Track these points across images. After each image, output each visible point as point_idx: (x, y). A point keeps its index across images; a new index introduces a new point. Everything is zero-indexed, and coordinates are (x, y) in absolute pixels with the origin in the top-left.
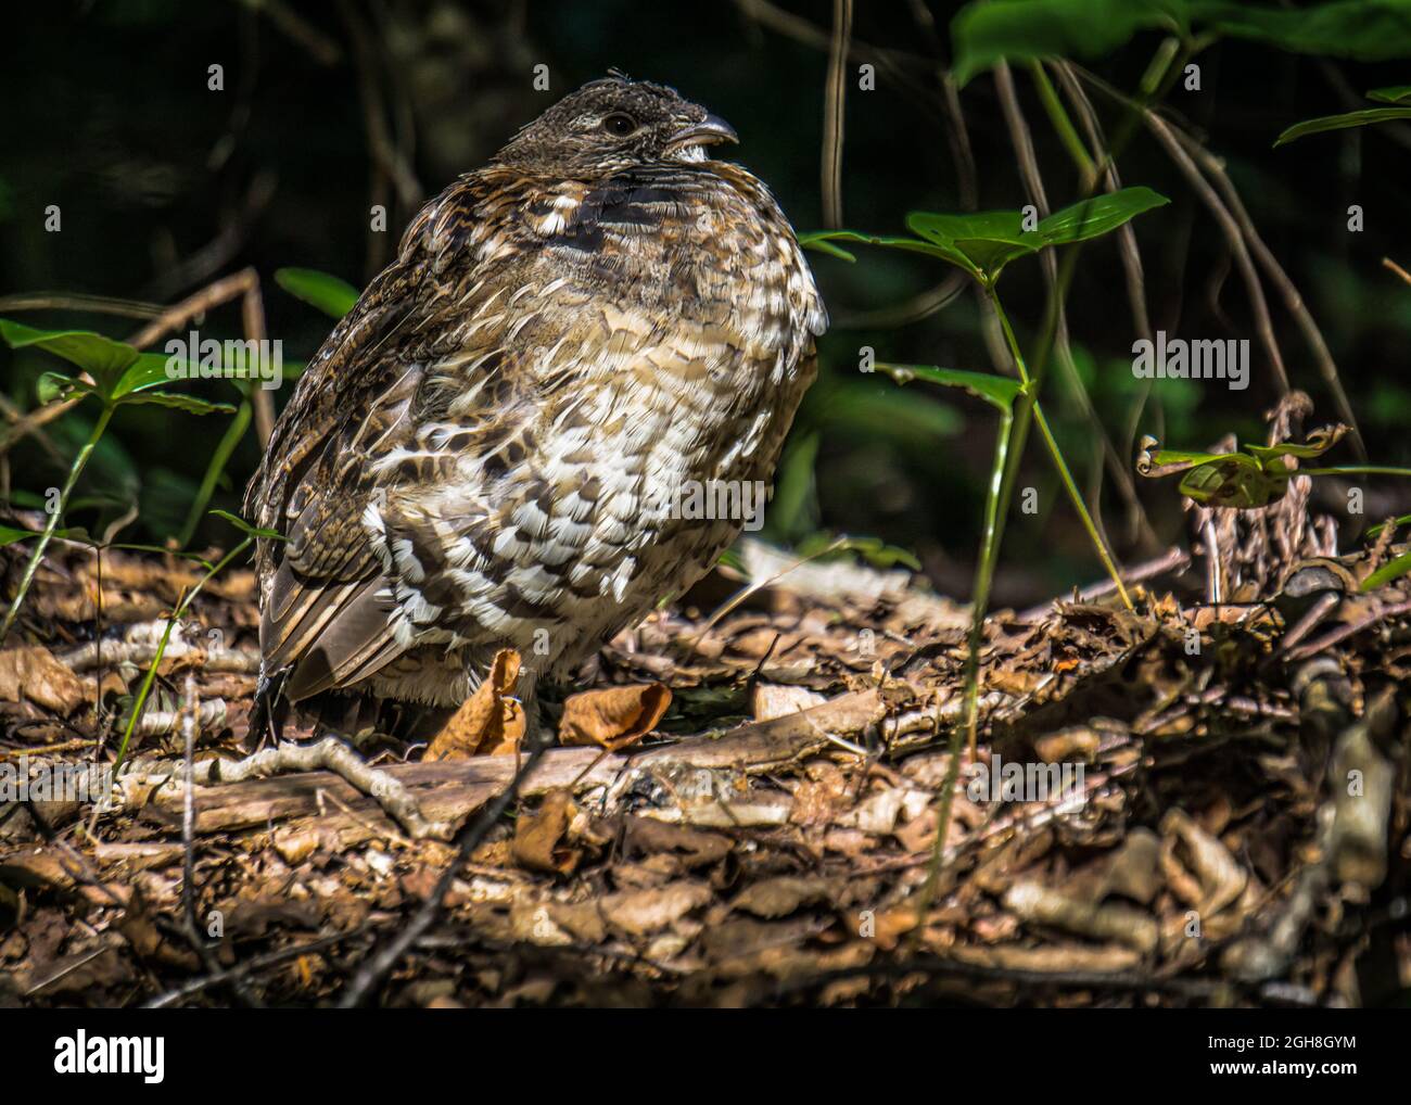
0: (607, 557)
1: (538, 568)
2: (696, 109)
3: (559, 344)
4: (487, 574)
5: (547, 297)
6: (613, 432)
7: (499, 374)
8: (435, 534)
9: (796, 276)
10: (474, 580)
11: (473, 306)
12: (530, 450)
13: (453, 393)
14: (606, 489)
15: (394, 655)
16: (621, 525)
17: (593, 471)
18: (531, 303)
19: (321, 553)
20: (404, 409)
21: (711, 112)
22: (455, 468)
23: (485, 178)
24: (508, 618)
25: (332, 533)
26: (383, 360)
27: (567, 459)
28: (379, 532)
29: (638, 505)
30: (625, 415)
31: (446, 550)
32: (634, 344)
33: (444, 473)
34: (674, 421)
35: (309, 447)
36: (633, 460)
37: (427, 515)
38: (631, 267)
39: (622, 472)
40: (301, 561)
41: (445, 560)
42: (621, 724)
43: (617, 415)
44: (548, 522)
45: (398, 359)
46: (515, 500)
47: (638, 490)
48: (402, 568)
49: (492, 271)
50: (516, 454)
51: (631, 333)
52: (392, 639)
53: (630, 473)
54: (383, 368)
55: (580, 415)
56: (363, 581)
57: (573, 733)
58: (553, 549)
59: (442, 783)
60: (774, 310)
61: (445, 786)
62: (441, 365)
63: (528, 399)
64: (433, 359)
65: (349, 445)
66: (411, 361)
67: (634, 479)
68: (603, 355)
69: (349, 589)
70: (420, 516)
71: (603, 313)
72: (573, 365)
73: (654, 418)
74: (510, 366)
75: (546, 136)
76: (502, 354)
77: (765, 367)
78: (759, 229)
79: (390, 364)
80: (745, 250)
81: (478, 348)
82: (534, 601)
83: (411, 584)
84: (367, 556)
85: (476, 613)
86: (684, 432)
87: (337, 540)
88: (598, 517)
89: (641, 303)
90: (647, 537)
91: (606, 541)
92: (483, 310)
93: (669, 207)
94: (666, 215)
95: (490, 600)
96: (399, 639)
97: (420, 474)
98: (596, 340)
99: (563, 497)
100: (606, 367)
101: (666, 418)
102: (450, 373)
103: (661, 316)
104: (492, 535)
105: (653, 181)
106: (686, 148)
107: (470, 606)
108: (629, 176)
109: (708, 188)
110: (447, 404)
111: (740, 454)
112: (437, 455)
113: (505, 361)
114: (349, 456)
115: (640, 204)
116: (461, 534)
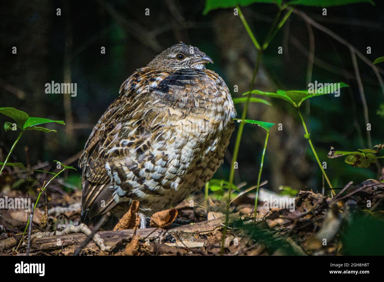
0: (172, 177)
1: (152, 180)
2: (202, 53)
3: (156, 118)
4: (138, 182)
5: (154, 105)
6: (171, 142)
7: (141, 126)
8: (124, 170)
9: (227, 101)
10: (134, 183)
11: (136, 107)
12: (149, 147)
13: (129, 131)
14: (170, 158)
15: (115, 205)
16: (175, 168)
17: (166, 153)
18: (149, 106)
19: (95, 176)
20: (117, 135)
21: (207, 54)
22: (129, 152)
23: (142, 70)
24: (145, 194)
25: (97, 170)
26: (112, 122)
27: (159, 149)
28: (109, 170)
29: (180, 162)
30: (175, 138)
31: (126, 175)
32: (177, 119)
33: (126, 153)
34: (189, 140)
35: (92, 146)
36: (177, 150)
37: (122, 165)
38: (176, 98)
39: (174, 153)
40: (90, 178)
41: (126, 178)
42: (165, 221)
43: (173, 138)
44: (154, 167)
45: (116, 122)
46: (145, 161)
47: (179, 159)
48: (115, 180)
49: (141, 97)
50: (145, 148)
51: (177, 115)
52: (114, 200)
53: (176, 154)
54: (112, 124)
55: (162, 138)
56: (106, 184)
57: (153, 224)
58: (156, 175)
59: (114, 236)
60: (219, 110)
61: (114, 237)
62: (127, 123)
63: (148, 133)
64: (125, 122)
65: (102, 146)
66: (119, 122)
67: (178, 155)
68: (168, 121)
69: (103, 186)
70: (120, 165)
71: (169, 110)
72: (160, 123)
73: (183, 139)
74: (144, 123)
75: (161, 59)
76: (142, 120)
77: (216, 126)
78: (215, 88)
79: (113, 123)
80: (210, 94)
81: (136, 118)
82: (152, 190)
83: (117, 184)
84: (107, 177)
85: (136, 193)
86: (192, 143)
87: (99, 172)
88: (168, 166)
89: (179, 107)
90: (183, 171)
91: (171, 172)
92: (138, 108)
93: (188, 81)
94: (187, 84)
95: (140, 189)
96: (116, 201)
97: (120, 153)
98: (166, 117)
99: (158, 160)
100: (169, 125)
101: (187, 140)
102: (129, 126)
103: (185, 111)
104: (139, 170)
105: (185, 74)
106: (199, 64)
107: (134, 191)
108: (179, 72)
109: (201, 76)
110: (128, 134)
111: (210, 150)
112: (124, 148)
113: (142, 122)
114: (102, 149)
115: (180, 81)
116: (130, 170)
